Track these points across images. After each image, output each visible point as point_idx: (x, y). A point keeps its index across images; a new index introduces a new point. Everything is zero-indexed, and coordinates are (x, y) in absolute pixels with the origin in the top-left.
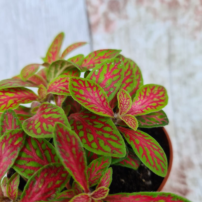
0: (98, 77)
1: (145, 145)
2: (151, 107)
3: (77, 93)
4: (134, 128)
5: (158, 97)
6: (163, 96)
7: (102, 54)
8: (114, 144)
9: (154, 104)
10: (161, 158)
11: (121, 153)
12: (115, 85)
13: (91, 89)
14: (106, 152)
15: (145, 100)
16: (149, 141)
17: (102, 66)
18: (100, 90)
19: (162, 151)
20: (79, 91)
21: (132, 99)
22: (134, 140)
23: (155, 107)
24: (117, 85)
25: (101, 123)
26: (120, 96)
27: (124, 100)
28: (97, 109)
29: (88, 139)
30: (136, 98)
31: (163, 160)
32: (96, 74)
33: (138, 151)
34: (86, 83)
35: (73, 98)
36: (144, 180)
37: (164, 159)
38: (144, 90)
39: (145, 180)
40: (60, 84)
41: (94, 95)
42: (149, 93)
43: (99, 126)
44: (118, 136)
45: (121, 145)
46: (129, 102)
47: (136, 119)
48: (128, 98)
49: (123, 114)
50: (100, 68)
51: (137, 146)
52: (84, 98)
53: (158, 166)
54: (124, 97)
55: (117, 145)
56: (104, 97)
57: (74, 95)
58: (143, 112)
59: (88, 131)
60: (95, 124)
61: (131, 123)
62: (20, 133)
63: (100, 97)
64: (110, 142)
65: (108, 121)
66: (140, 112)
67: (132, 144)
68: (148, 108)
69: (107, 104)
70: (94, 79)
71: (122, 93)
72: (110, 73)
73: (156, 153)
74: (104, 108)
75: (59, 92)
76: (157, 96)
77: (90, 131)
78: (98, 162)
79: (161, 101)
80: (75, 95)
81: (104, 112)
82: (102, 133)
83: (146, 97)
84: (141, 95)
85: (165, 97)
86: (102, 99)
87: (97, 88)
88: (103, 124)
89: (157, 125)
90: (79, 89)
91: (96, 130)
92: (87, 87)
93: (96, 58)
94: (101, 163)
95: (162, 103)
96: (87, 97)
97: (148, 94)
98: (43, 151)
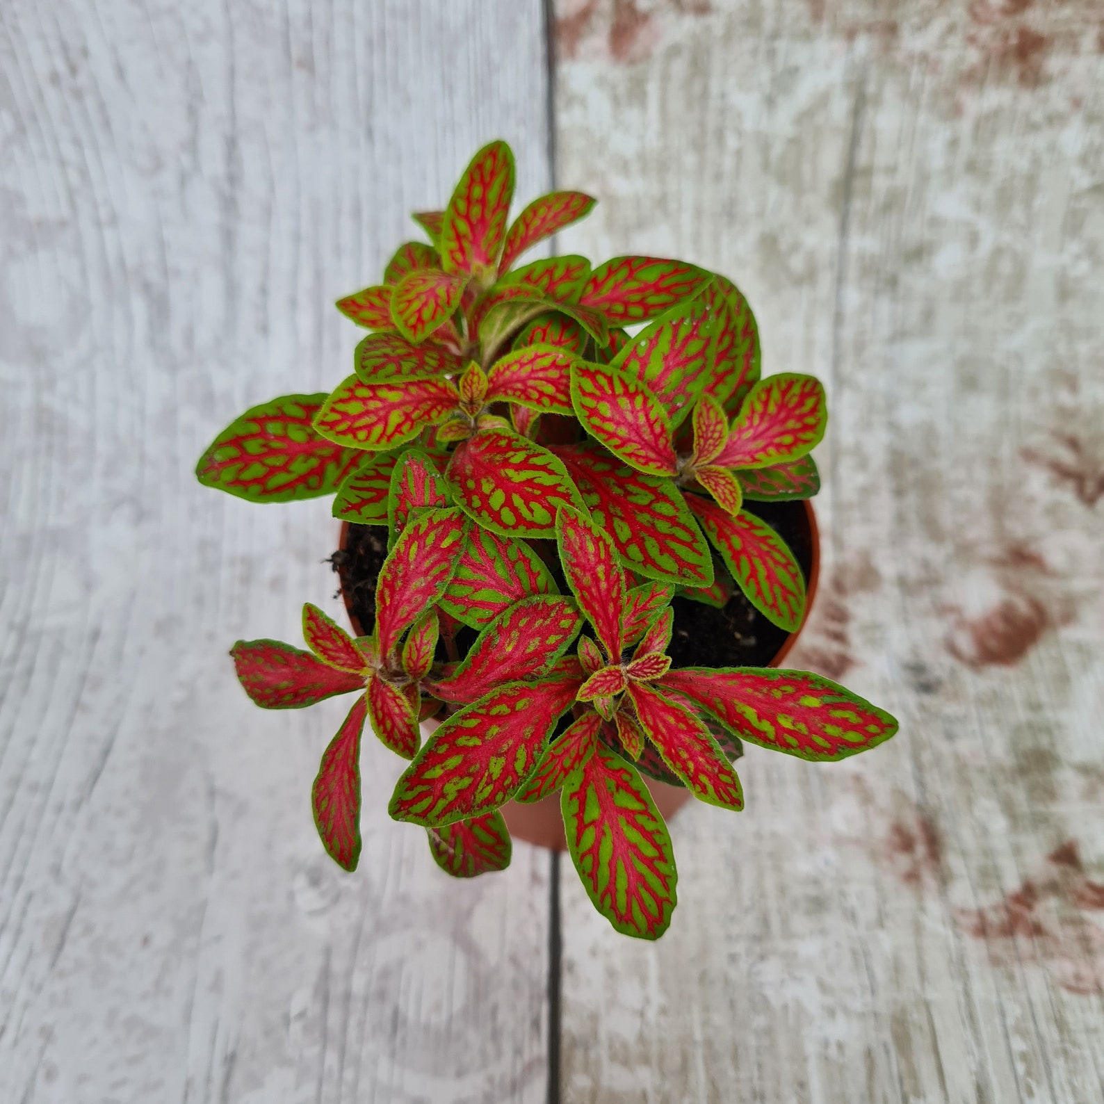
0: (644, 363)
1: (755, 553)
2: (779, 447)
3: (593, 412)
4: (732, 509)
5: (801, 418)
6: (814, 410)
7: (650, 275)
8: (682, 551)
9: (788, 439)
10: (790, 585)
11: (702, 576)
12: (690, 388)
13: (630, 403)
14: (667, 572)
15: (764, 426)
16: (764, 539)
17: (659, 328)
18: (652, 406)
19: (796, 568)
20: (599, 406)
21: (730, 422)
22: (728, 539)
23: (789, 447)
24: (696, 388)
25: (646, 489)
26: (700, 415)
27: (708, 427)
28: (643, 457)
29: (616, 534)
30: (741, 420)
31: (796, 592)
32: (641, 352)
33: (738, 567)
34: (617, 383)
35: (584, 427)
36: (738, 636)
37: (799, 589)
38: (763, 396)
39: (742, 633)
40: (533, 371)
41: (636, 418)
42: (776, 405)
43: (643, 499)
44: (693, 530)
45: (701, 554)
46: (721, 432)
47: (736, 481)
48: (719, 420)
49: (702, 463)
50: (653, 336)
51: (736, 555)
52: (609, 427)
53: (783, 607)
54: (708, 418)
55: (691, 554)
56: (662, 426)
57: (586, 420)
58: (755, 460)
59: (616, 513)
60: (630, 493)
61: (724, 493)
62: (455, 517)
63: (651, 425)
64: (673, 545)
65: (664, 486)
66: (748, 458)
67: (722, 547)
68: (771, 450)
69: (667, 441)
70: (634, 366)
71: (705, 405)
72: (679, 352)
73: (781, 573)
74: (658, 452)
75: (539, 402)
76: (797, 412)
77: (620, 514)
78: (643, 592)
79: (807, 428)
80: (589, 417)
81: (659, 464)
82: (651, 520)
83: (766, 418)
84: (753, 411)
85: (819, 414)
86: (657, 428)
87: (646, 400)
88: (651, 492)
89: (788, 495)
90: (599, 399)
91: (636, 511)
92: (619, 396)
93: (632, 285)
94: (649, 595)
95: (808, 435)
96: (618, 424)
97: (772, 409)
98: (511, 565)
